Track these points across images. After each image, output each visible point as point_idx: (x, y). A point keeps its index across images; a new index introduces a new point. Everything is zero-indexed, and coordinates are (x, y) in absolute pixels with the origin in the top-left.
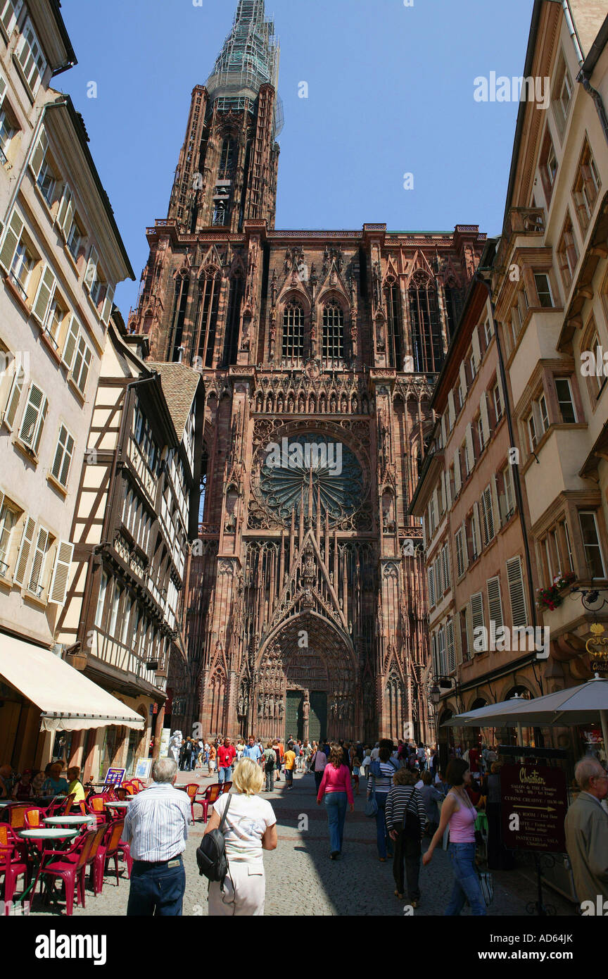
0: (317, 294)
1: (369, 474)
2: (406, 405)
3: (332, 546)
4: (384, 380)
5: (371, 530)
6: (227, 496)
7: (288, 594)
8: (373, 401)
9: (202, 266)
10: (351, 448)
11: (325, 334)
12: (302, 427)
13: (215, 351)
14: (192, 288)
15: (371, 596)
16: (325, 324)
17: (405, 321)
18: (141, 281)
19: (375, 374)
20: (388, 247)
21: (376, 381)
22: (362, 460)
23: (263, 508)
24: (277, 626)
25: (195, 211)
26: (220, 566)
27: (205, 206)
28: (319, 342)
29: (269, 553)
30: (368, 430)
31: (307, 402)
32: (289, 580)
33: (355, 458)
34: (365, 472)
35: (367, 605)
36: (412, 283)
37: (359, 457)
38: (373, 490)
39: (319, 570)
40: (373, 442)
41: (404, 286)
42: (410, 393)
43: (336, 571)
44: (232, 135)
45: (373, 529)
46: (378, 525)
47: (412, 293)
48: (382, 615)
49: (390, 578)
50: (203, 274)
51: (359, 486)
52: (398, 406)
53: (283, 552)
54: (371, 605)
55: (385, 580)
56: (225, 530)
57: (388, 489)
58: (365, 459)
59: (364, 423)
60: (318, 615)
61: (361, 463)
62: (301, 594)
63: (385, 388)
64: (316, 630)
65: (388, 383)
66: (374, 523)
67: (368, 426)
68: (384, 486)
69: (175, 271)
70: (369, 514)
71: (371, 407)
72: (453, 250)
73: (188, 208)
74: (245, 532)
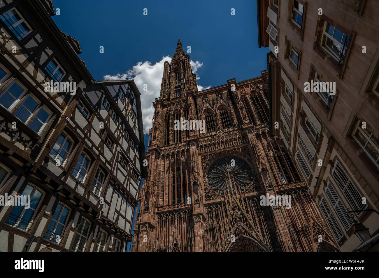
0: (216, 107)
1: (253, 166)
2: (261, 136)
3: (245, 201)
4: (249, 127)
5: (261, 190)
6: (194, 187)
7: (230, 228)
8: (247, 138)
9: (173, 110)
10: (243, 158)
11: (222, 120)
12: (221, 154)
13: (182, 135)
14: (171, 117)
15: (271, 223)
16: (221, 116)
17: (252, 107)
18: (153, 119)
19: (245, 126)
20: (238, 86)
21: (246, 129)
22: (248, 162)
23: (210, 190)
24: (228, 245)
25: (169, 94)
26: (195, 219)
27: (172, 92)
28: (221, 123)
29: (217, 210)
30: (248, 149)
31: (220, 145)
32: (229, 221)
33: (246, 162)
34: (251, 166)
35: (270, 227)
36: (250, 95)
37: (247, 161)
38: (257, 172)
39: (242, 213)
40: (251, 153)
41: (248, 97)
42: (261, 131)
43: (250, 212)
44: (178, 71)
45: (262, 189)
46: (264, 187)
47: (252, 98)
48: (279, 230)
49: (277, 210)
50: (174, 112)
51: (251, 173)
52: (258, 138)
53: (223, 208)
54: (272, 227)
55: (275, 211)
56: (194, 202)
57: (263, 169)
58: (250, 161)
59: (246, 147)
60: (247, 236)
61: (249, 163)
62: (236, 227)
63: (250, 131)
64: (248, 245)
65: (251, 128)
66: (262, 186)
67: (247, 148)
68: (261, 168)
69: (164, 113)
70: (258, 183)
71: (247, 140)
72: (263, 80)
73: (166, 95)
74: (204, 202)
